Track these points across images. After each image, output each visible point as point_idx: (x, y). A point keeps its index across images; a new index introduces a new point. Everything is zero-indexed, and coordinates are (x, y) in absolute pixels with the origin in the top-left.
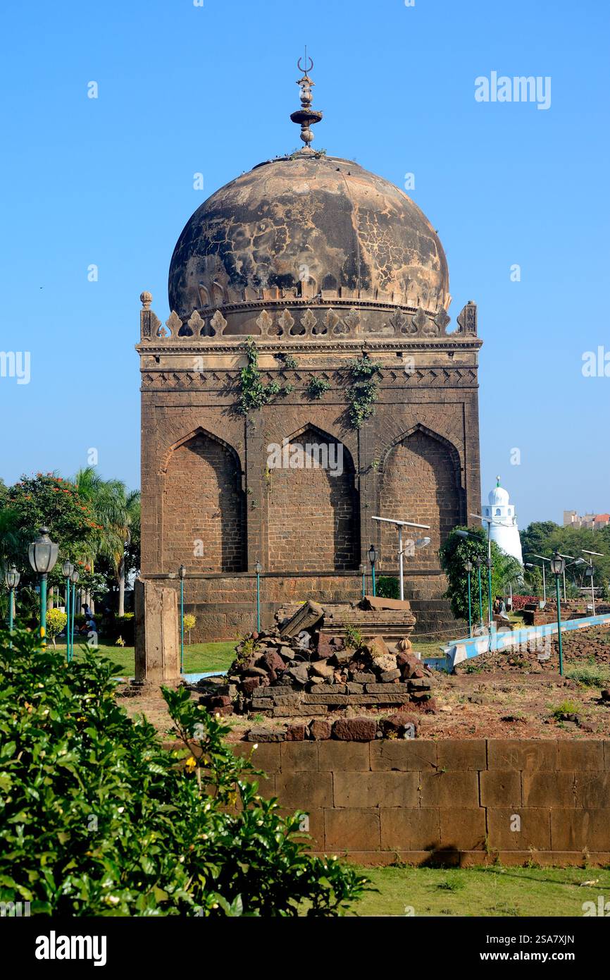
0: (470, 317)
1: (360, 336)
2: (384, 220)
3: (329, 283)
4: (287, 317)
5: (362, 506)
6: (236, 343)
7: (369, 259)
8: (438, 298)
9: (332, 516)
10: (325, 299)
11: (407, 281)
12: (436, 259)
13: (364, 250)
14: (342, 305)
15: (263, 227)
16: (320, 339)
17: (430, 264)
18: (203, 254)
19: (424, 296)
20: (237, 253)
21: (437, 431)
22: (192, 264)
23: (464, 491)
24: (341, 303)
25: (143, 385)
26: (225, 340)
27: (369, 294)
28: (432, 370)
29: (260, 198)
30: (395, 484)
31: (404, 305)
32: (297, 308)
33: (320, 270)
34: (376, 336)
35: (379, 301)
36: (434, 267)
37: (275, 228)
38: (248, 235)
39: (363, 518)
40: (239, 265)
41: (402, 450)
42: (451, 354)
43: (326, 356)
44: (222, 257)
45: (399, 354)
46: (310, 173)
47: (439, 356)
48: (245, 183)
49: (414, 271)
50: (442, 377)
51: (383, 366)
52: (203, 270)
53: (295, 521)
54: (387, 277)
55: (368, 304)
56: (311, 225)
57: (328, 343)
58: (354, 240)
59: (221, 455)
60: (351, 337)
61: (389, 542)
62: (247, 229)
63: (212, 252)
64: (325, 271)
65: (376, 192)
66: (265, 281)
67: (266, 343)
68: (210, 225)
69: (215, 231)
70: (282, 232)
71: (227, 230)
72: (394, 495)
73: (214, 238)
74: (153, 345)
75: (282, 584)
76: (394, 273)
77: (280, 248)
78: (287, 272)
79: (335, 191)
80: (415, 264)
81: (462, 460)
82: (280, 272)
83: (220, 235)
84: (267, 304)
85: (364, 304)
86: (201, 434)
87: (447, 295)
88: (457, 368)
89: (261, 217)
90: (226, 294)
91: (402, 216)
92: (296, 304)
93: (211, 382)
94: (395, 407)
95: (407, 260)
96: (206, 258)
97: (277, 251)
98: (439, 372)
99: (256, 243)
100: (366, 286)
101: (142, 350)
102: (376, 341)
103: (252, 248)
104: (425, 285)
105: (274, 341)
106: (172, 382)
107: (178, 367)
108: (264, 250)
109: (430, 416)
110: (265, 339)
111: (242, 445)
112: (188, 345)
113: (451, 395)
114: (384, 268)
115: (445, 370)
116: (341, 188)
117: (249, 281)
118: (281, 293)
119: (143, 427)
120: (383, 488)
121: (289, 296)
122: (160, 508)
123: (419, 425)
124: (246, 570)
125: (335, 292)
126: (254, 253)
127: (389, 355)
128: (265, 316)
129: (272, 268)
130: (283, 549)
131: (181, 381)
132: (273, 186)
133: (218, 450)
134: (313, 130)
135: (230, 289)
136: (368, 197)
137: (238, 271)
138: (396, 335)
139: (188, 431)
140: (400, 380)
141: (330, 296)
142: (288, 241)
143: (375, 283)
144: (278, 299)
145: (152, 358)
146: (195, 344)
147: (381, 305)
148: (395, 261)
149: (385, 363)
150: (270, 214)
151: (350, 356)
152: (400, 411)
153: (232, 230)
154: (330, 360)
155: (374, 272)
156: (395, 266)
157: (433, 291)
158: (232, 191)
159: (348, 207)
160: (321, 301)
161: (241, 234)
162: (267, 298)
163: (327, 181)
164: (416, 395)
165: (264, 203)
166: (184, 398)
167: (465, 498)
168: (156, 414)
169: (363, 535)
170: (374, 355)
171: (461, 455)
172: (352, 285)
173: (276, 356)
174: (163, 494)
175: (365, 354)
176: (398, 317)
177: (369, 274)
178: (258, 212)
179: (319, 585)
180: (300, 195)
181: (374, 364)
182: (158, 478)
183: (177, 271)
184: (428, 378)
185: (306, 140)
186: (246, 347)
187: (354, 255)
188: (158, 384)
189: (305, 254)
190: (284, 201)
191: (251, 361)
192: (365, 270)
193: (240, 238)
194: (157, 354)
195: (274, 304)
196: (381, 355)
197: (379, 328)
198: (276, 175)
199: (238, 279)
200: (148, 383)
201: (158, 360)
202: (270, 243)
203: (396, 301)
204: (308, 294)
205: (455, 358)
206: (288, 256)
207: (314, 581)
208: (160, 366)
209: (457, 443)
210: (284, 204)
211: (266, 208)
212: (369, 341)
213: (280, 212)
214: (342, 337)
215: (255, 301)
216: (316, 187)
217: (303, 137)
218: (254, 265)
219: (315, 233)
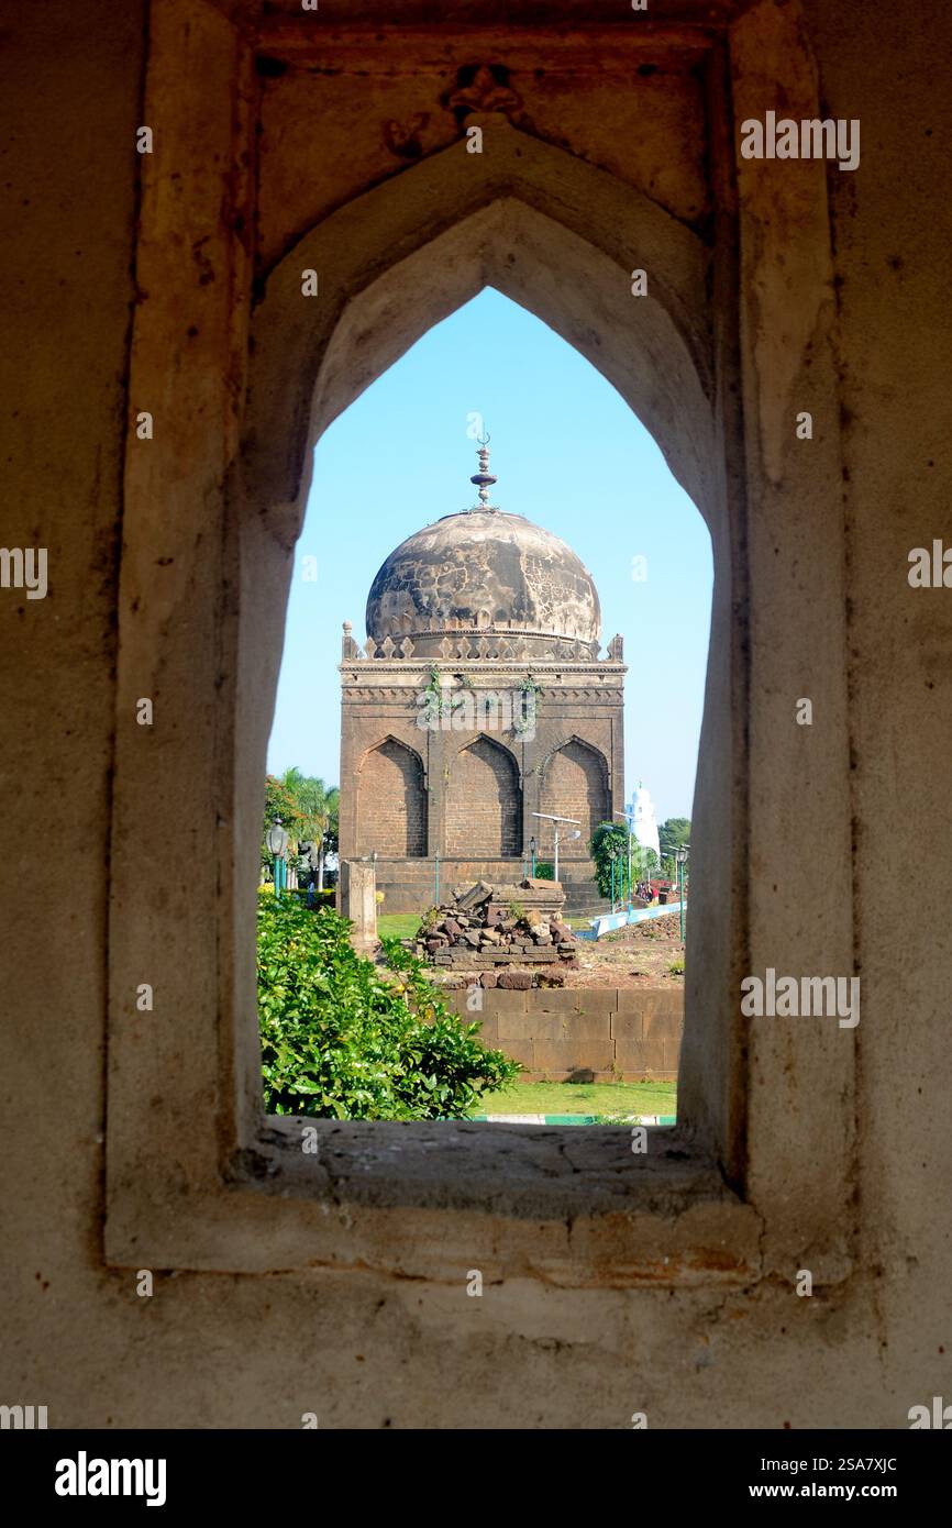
0: (617, 647)
1: (526, 661)
2: (547, 565)
3: (500, 616)
4: (464, 643)
5: (525, 804)
6: (421, 665)
7: (534, 596)
8: (592, 630)
9: (500, 811)
10: (497, 629)
11: (566, 616)
12: (591, 598)
13: (531, 588)
14: (512, 635)
15: (446, 568)
16: (492, 663)
17: (585, 602)
18: (395, 590)
19: (580, 628)
20: (423, 590)
21: (589, 741)
22: (386, 597)
23: (611, 792)
24: (510, 633)
25: (343, 699)
26: (412, 661)
27: (534, 625)
28: (586, 691)
29: (444, 544)
30: (553, 785)
31: (563, 636)
32: (474, 636)
33: (493, 605)
34: (540, 661)
35: (543, 631)
36: (589, 604)
37: (456, 569)
38: (433, 575)
39: (525, 813)
40: (425, 600)
41: (559, 756)
42: (601, 677)
43: (496, 677)
44: (412, 593)
45: (558, 676)
46: (487, 525)
47: (592, 679)
48: (432, 533)
49: (572, 608)
50: (594, 696)
51: (545, 686)
52: (395, 603)
53: (470, 815)
54: (549, 613)
55: (533, 634)
56: (486, 568)
57: (499, 666)
58: (522, 580)
59: (408, 759)
60: (518, 662)
61: (547, 834)
62: (432, 569)
63: (403, 588)
64: (497, 606)
65: (541, 542)
66: (447, 613)
67: (447, 665)
68: (402, 567)
69: (406, 571)
70: (462, 573)
71: (416, 570)
72: (553, 796)
73: (405, 577)
74: (352, 665)
75: (457, 868)
76: (555, 608)
77: (461, 586)
78: (465, 606)
79: (506, 541)
80: (573, 601)
81: (610, 766)
82: (460, 606)
83: (410, 575)
84: (448, 633)
85: (530, 634)
86: (391, 740)
87: (599, 628)
88: (607, 689)
89: (446, 560)
90: (414, 624)
91: (563, 561)
92: (472, 633)
93: (400, 697)
94: (554, 721)
95: (566, 598)
96: (398, 594)
97: (458, 589)
98: (591, 692)
99: (440, 582)
100: (532, 619)
101: (343, 670)
102: (540, 665)
103: (436, 586)
104: (581, 619)
105: (454, 663)
106: (367, 697)
107: (373, 684)
108: (447, 588)
109: (584, 729)
110: (447, 661)
111: (425, 751)
112: (381, 666)
113: (601, 711)
114: (547, 605)
115: (597, 690)
116: (511, 538)
117: (434, 614)
118: (460, 624)
119: (343, 734)
120: (543, 788)
121: (467, 626)
122: (355, 802)
123: (574, 736)
124: (427, 855)
125: (506, 623)
126: (438, 590)
127: (550, 677)
128: (446, 642)
129: (453, 603)
130: (459, 838)
131: (374, 696)
132: (455, 535)
133: (405, 754)
134: (489, 490)
135: (417, 620)
136: (534, 546)
137: (425, 605)
138: (557, 661)
139: (381, 739)
140: (559, 698)
141: (502, 626)
142: (467, 580)
143: (539, 617)
144: (457, 629)
145: (351, 676)
146: (387, 665)
147: (544, 635)
148: (556, 599)
149: (546, 683)
150: (452, 558)
151: (517, 677)
152: (558, 725)
153: (420, 571)
154: (500, 680)
155: (538, 608)
156: (556, 603)
157: (588, 624)
158: (421, 540)
159: (517, 553)
160: (494, 631)
161: (428, 574)
162: (448, 627)
163: (500, 532)
164: (572, 711)
165: (447, 549)
166: (377, 710)
167: (611, 798)
168: (353, 722)
169: (525, 828)
170: (537, 677)
171: (609, 760)
172: (519, 618)
173: (456, 676)
174: (358, 791)
175: (530, 675)
176: (559, 644)
177: (534, 609)
178: (442, 556)
179: (487, 869)
180: (477, 543)
181: (537, 684)
182: (354, 777)
183: (374, 603)
184: (582, 697)
185: (483, 498)
186: (430, 669)
187: (522, 593)
188: (355, 698)
189: (481, 592)
190: (464, 547)
191: (434, 680)
192: (531, 605)
193: (427, 577)
194: (355, 672)
195: (454, 632)
196: (543, 677)
197: (542, 655)
198: (458, 526)
199: (423, 611)
200: (347, 697)
201: (356, 678)
202: (452, 582)
203: (557, 632)
204: (483, 625)
205: (605, 680)
206: (466, 593)
207: (484, 865)
208: (357, 683)
209: (605, 752)
210: (464, 550)
211: (449, 553)
212: (533, 665)
213: (461, 556)
214: (510, 661)
215: (438, 630)
216: (491, 537)
217: (480, 495)
218: (438, 600)
219: (489, 575)
